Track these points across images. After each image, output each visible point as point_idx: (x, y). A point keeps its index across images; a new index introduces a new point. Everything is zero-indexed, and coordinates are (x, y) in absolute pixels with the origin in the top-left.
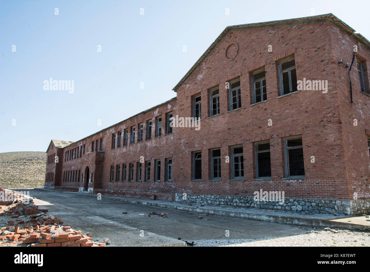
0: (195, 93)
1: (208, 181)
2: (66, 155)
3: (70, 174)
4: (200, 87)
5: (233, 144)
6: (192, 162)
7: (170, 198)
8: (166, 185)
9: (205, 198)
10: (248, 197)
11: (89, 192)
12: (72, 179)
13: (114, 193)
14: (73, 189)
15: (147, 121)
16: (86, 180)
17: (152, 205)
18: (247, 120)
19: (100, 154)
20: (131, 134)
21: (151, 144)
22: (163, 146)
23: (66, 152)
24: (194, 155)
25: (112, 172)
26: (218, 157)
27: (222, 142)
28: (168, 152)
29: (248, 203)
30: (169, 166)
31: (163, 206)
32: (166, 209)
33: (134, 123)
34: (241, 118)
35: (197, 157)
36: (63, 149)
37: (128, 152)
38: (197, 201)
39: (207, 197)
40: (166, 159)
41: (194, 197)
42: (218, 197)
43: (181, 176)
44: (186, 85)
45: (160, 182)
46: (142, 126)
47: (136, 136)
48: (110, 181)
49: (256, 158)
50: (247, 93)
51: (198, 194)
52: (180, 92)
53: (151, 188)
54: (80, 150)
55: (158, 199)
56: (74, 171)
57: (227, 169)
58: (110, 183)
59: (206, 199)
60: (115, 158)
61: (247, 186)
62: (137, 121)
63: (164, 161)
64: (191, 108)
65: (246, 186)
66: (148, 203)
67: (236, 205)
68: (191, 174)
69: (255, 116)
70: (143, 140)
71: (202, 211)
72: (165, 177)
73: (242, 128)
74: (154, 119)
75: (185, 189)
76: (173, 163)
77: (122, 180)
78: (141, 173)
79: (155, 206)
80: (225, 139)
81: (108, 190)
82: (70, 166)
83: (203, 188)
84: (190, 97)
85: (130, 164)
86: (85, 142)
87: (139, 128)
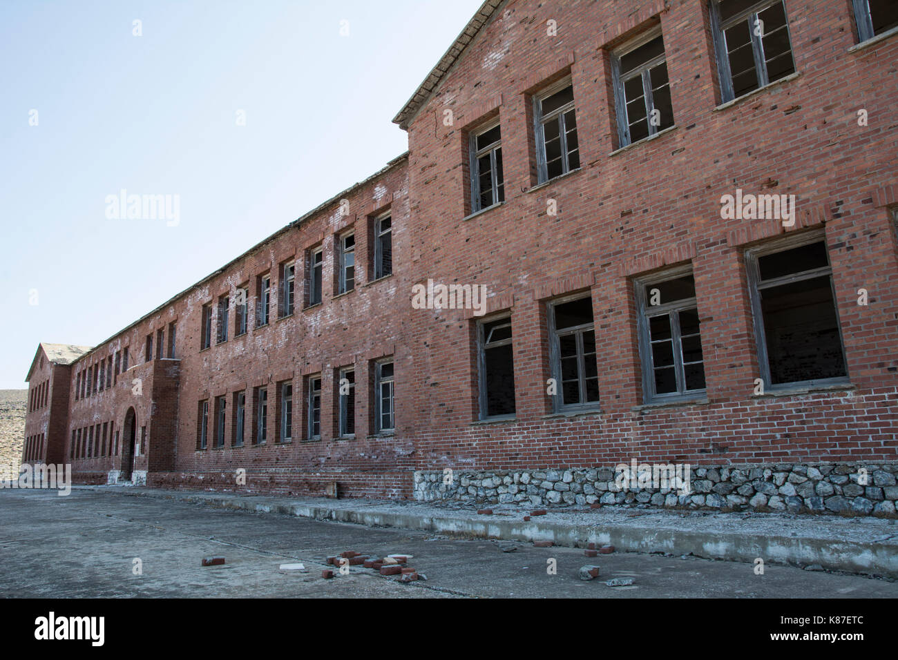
0: (476, 117)
1: (544, 417)
2: (79, 382)
3: (88, 434)
4: (493, 94)
5: (648, 267)
6: (473, 356)
7: (394, 490)
8: (375, 447)
9: (534, 482)
10: (731, 470)
11: (134, 483)
12: (93, 450)
13: (208, 483)
14: (93, 477)
15: (307, 250)
16: (128, 448)
17: (330, 517)
18: (704, 166)
19: (167, 369)
20: (259, 300)
21: (323, 319)
22: (361, 322)
23: (79, 374)
24: (480, 330)
25: (201, 420)
26: (577, 327)
27: (597, 267)
28: (379, 339)
29: (738, 494)
30: (383, 385)
31: (377, 521)
32: (389, 530)
33: (266, 263)
34: (675, 163)
35: (489, 338)
36: (70, 368)
37: (251, 353)
38: (501, 496)
39: (542, 480)
40: (372, 362)
41: (487, 483)
42: (590, 475)
43: (434, 411)
44: (441, 99)
45: (355, 438)
46: (292, 269)
47: (274, 301)
48: (198, 448)
49: (757, 310)
50: (698, 67)
51: (503, 468)
52: (419, 126)
53: (323, 460)
54: (113, 365)
55: (351, 497)
56: (98, 426)
57: (627, 366)
58: (198, 452)
59: (538, 487)
60: (212, 377)
61: (724, 422)
62: (276, 257)
63: (366, 370)
64: (464, 170)
65: (720, 423)
66: (316, 511)
67: (678, 502)
68: (473, 397)
69: (744, 145)
70: (295, 312)
71: (550, 536)
72: (370, 420)
73: (685, 200)
74: (329, 239)
75: (448, 453)
76: (398, 372)
77: (234, 442)
78: (290, 416)
79: (344, 521)
80: (610, 255)
81: (188, 475)
82: (89, 413)
83: (525, 445)
84: (458, 135)
85: (256, 389)
86: (127, 340)
87: (281, 276)
